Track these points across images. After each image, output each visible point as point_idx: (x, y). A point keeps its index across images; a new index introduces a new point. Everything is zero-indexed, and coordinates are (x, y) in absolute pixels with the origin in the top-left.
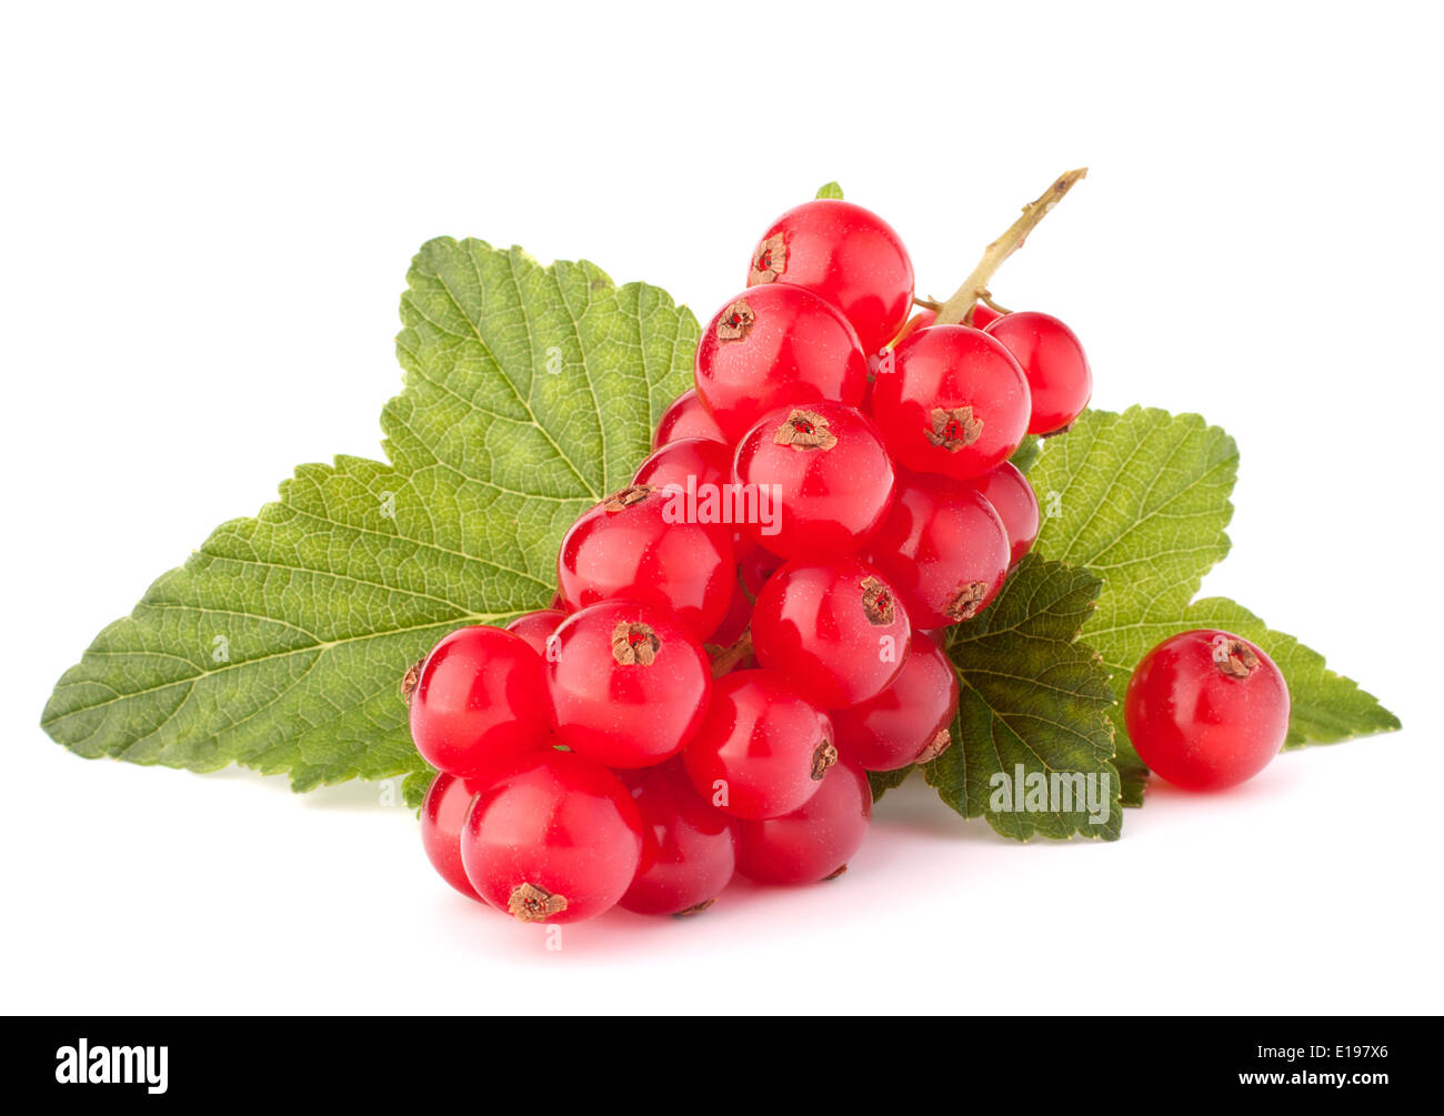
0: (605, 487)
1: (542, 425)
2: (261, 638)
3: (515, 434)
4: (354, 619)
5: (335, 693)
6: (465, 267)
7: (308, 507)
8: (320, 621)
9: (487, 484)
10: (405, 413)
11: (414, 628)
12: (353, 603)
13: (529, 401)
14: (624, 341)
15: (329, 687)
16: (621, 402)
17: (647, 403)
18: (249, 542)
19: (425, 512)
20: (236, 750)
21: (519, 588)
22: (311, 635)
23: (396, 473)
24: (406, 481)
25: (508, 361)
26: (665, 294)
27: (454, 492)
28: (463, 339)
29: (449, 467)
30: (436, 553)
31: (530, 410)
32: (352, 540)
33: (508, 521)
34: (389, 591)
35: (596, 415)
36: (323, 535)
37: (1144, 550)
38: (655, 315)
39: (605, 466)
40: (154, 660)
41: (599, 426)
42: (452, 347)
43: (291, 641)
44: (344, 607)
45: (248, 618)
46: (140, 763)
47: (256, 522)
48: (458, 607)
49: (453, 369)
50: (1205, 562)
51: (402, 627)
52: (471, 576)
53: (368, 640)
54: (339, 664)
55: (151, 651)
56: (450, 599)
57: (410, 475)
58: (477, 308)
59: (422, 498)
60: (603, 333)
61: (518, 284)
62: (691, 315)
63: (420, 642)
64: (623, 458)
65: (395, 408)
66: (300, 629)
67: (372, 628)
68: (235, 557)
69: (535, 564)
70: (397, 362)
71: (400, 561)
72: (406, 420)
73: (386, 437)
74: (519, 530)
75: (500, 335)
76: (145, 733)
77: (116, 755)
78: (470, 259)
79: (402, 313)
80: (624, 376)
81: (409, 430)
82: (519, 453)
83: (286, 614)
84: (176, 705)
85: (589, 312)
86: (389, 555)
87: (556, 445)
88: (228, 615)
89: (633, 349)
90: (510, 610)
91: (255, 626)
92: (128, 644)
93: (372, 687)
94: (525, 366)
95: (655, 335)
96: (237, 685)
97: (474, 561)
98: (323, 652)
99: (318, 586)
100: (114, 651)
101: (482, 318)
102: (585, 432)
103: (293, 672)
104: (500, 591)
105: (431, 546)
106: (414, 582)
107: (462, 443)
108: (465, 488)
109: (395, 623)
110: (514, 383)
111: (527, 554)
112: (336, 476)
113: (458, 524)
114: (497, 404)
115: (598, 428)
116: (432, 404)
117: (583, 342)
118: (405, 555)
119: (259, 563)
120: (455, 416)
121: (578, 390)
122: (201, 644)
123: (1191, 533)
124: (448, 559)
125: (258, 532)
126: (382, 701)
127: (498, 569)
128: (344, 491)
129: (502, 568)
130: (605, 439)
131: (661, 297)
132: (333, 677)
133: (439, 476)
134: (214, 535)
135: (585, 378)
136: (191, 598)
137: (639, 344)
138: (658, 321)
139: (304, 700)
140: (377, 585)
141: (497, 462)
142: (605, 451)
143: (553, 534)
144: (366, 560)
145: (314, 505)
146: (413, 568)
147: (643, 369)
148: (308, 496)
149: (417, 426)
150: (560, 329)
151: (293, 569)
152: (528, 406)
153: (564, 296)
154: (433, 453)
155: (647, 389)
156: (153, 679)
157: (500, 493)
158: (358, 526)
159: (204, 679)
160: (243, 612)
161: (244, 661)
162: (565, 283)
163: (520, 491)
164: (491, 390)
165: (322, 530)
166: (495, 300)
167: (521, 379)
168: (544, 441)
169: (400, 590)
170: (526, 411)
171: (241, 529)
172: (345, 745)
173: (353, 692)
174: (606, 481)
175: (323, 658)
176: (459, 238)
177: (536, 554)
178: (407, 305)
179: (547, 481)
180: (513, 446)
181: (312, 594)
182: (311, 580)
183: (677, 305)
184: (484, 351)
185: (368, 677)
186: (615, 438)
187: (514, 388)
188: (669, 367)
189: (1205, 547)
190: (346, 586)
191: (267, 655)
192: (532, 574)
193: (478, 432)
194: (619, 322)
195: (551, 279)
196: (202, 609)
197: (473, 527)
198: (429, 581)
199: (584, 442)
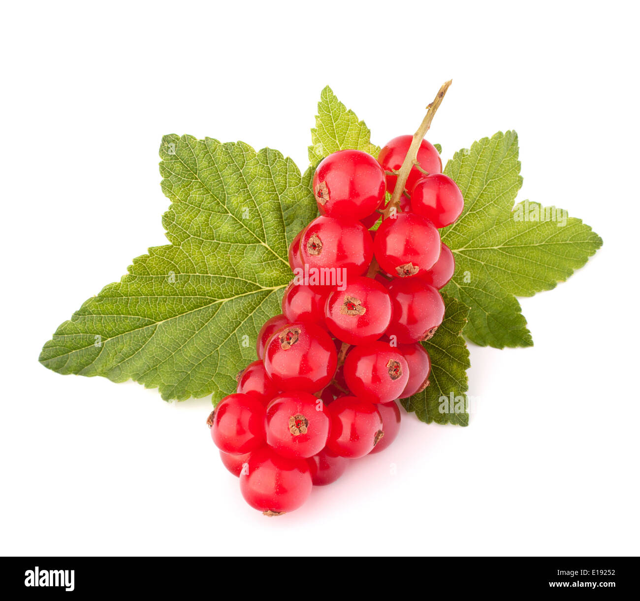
0: (266, 239)
1: (233, 215)
2: (130, 324)
3: (222, 219)
4: (169, 312)
5: (167, 345)
6: (186, 149)
7: (141, 274)
8: (154, 314)
9: (213, 241)
10: (173, 218)
11: (195, 310)
12: (167, 306)
13: (226, 205)
14: (264, 177)
15: (164, 342)
16: (267, 204)
17: (279, 203)
18: (119, 291)
19: (190, 260)
20: (130, 373)
21: (236, 286)
22: (151, 320)
23: (174, 246)
24: (179, 248)
25: (213, 189)
26: (279, 153)
27: (200, 248)
28: (191, 181)
29: (196, 237)
30: (198, 277)
31: (227, 209)
32: (163, 282)
33: (225, 256)
34: (181, 298)
35: (257, 209)
36: (150, 283)
37: (490, 199)
38: (276, 164)
39: (264, 230)
40: (85, 336)
41: (259, 214)
42: (187, 186)
43: (144, 324)
44: (164, 308)
45: (123, 317)
46: (87, 376)
47: (121, 284)
48: (211, 298)
49: (189, 195)
50: (514, 192)
51: (190, 310)
52: (215, 285)
53: (176, 319)
54: (166, 331)
55: (83, 333)
56: (208, 296)
57: (180, 245)
58: (195, 167)
59: (187, 254)
60: (254, 174)
61: (211, 155)
62: (292, 161)
63: (199, 317)
64: (272, 227)
65: (167, 217)
66: (147, 319)
67: (177, 314)
68: (114, 297)
69: (241, 272)
70: (164, 195)
71: (184, 285)
72: (174, 221)
73: (167, 231)
74: (231, 258)
75: (208, 179)
76: (87, 365)
77: (76, 374)
78: (188, 146)
79: (161, 173)
80: (267, 193)
81: (176, 225)
82: (226, 228)
83: (139, 314)
84: (99, 353)
85: (246, 166)
86: (179, 283)
87: (241, 223)
88: (114, 317)
89: (269, 180)
90: (234, 296)
91: (127, 320)
92: (73, 332)
93: (183, 341)
94: (222, 191)
95: (277, 173)
96: (124, 344)
97: (215, 277)
98: (158, 326)
99: (151, 302)
100: (66, 334)
101: (198, 171)
102: (253, 218)
103: (147, 336)
104: (229, 289)
105: (195, 274)
106: (192, 293)
107: (200, 227)
108: (204, 245)
109: (187, 310)
110: (218, 198)
111: (236, 268)
112: (150, 258)
113: (205, 262)
114: (212, 208)
115: (259, 215)
116: (183, 212)
117: (246, 179)
118: (185, 282)
119: (124, 297)
120: (194, 215)
121: (248, 200)
122: (105, 329)
123: (507, 183)
124: (204, 279)
125: (122, 287)
126: (190, 348)
127: (225, 278)
128: (155, 263)
129: (227, 277)
130: (262, 219)
131: (277, 155)
132: (165, 337)
133: (192, 242)
134: (103, 291)
135: (250, 195)
136: (96, 312)
137: (271, 177)
138: (278, 167)
139: (155, 349)
140: (176, 297)
141: (216, 232)
142: (263, 224)
143: (245, 258)
144: (170, 288)
145: (143, 272)
146: (190, 287)
147: (275, 188)
148: (141, 270)
149: (179, 222)
150: (235, 175)
151: (139, 297)
152: (225, 207)
153: (233, 159)
154: (188, 233)
155: (278, 197)
156: (86, 344)
157: (219, 244)
158: (163, 274)
159: (109, 341)
160: (120, 314)
161: (124, 332)
162: (233, 153)
163: (228, 242)
164: (208, 202)
165: (149, 281)
166: (203, 164)
167: (221, 197)
168: (236, 222)
169: (186, 296)
170: (225, 209)
171: (114, 287)
172: (179, 374)
173: (175, 343)
174: (266, 236)
175: (158, 328)
176: (180, 135)
177: (240, 268)
178: (163, 168)
179: (240, 239)
180: (222, 224)
181: (149, 305)
182: (148, 300)
183: (285, 158)
184: (202, 185)
185: (180, 336)
186: (267, 219)
187: (218, 200)
188: (286, 186)
189: (513, 186)
190: (163, 300)
191: (134, 329)
192: (240, 277)
193: (205, 220)
194: (261, 169)
195: (226, 152)
196: (102, 315)
197: (211, 262)
198: (197, 291)
199: (254, 222)
